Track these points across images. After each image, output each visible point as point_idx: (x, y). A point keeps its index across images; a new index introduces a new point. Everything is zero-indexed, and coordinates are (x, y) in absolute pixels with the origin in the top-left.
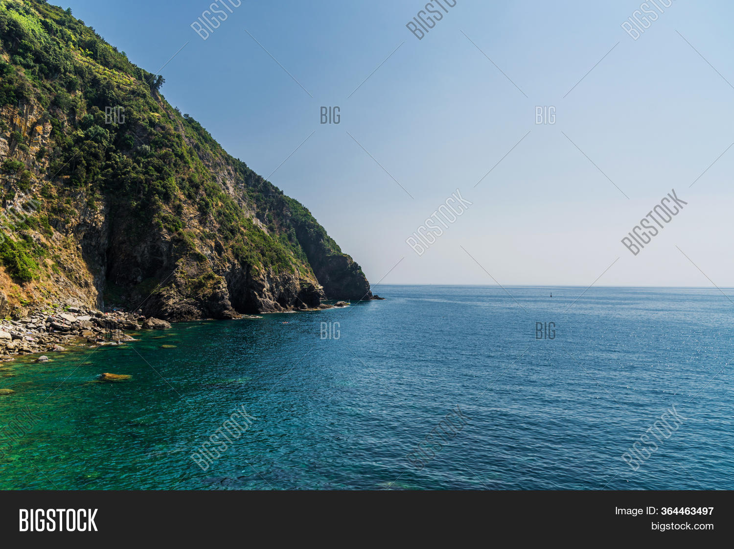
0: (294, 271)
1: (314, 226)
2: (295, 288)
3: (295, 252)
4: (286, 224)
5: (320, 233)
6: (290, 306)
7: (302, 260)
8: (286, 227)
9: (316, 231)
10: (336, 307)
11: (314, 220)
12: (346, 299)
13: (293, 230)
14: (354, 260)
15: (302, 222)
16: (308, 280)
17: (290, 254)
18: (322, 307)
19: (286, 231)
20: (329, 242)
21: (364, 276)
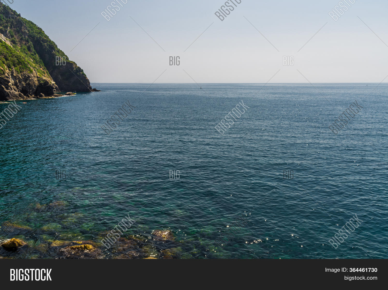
0: (32, 72)
1: (47, 41)
2: (34, 83)
3: (34, 59)
4: (25, 39)
5: (52, 46)
6: (31, 95)
7: (39, 65)
8: (25, 41)
9: (49, 45)
10: (66, 96)
11: (46, 36)
12: (73, 91)
13: (31, 43)
14: (78, 66)
15: (37, 38)
16: (44, 78)
17: (30, 60)
18: (55, 96)
19: (25, 44)
20: (59, 53)
21: (86, 76)
